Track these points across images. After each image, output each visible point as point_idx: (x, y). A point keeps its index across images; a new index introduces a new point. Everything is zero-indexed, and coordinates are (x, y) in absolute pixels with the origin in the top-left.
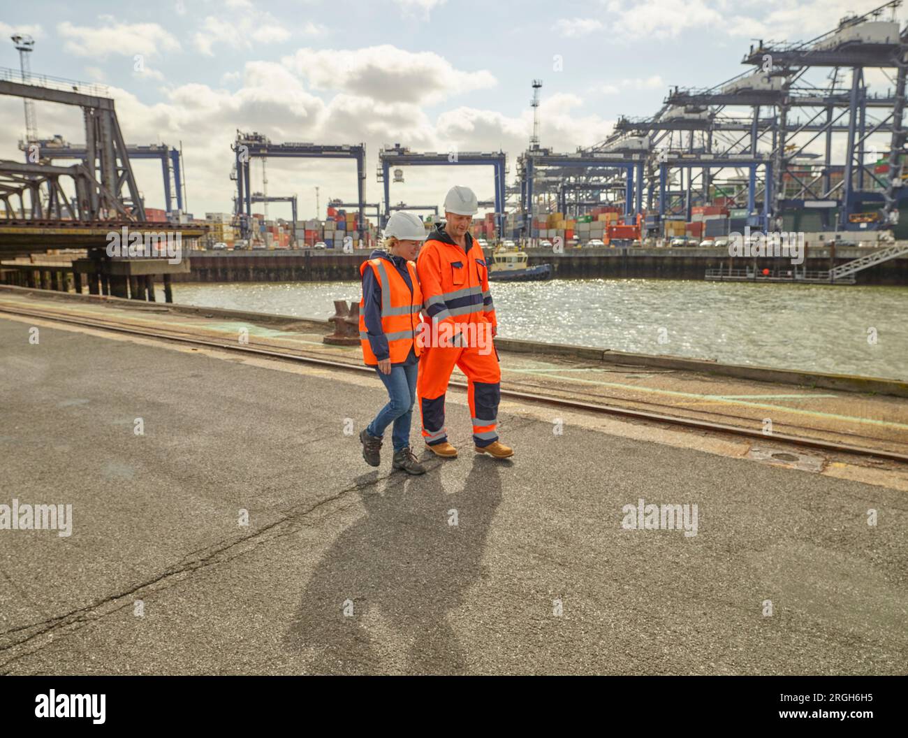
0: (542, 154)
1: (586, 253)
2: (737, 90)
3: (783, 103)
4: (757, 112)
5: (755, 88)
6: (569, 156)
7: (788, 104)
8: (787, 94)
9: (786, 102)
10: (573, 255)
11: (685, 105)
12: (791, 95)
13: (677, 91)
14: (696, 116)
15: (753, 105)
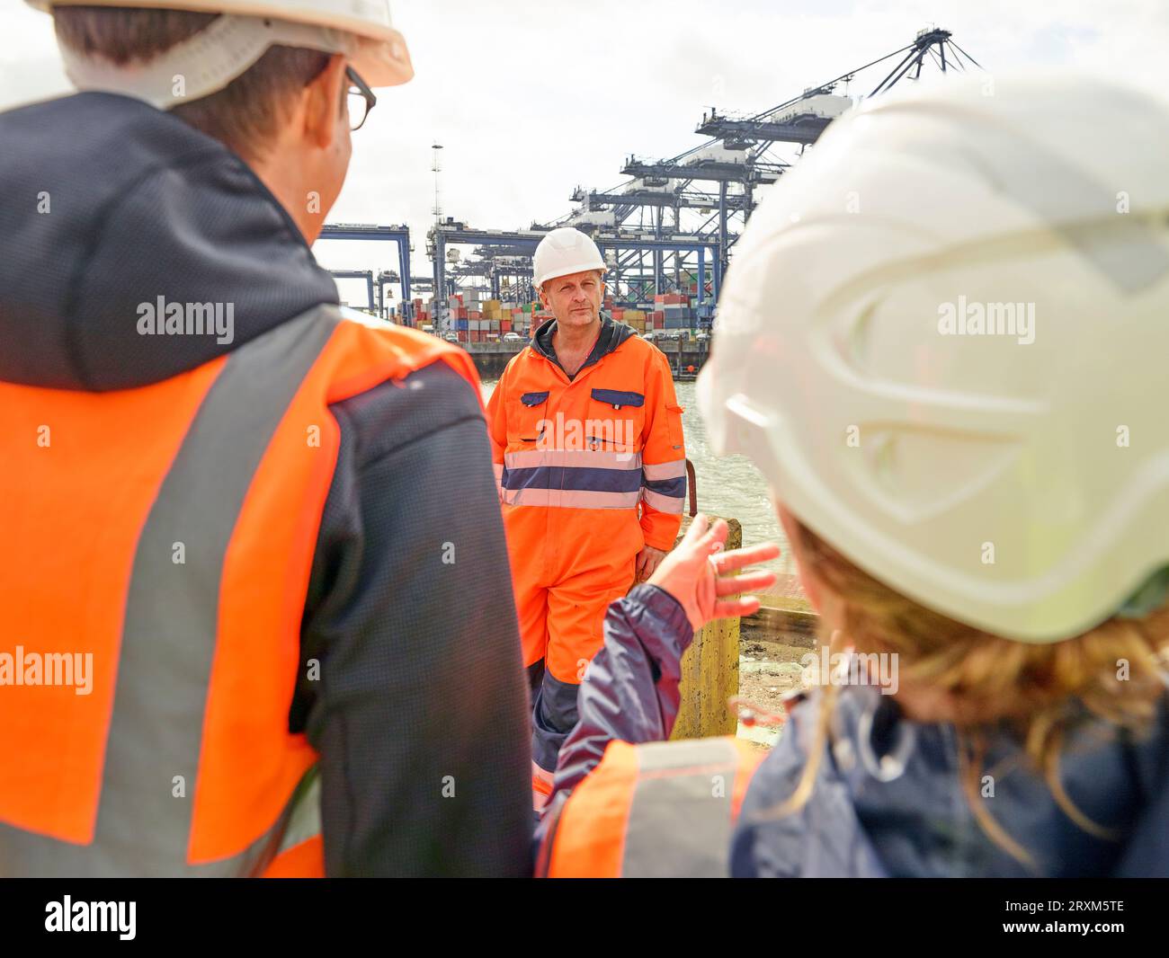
0: (454, 229)
1: (498, 349)
2: (700, 162)
3: (747, 179)
4: (724, 188)
5: (718, 161)
6: (488, 233)
7: (753, 180)
8: (752, 170)
9: (750, 178)
10: (481, 352)
11: (644, 177)
12: (756, 170)
13: (633, 160)
14: (656, 189)
15: (718, 180)
